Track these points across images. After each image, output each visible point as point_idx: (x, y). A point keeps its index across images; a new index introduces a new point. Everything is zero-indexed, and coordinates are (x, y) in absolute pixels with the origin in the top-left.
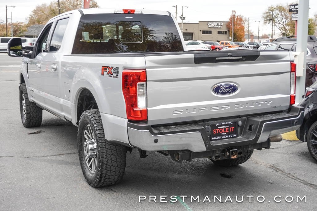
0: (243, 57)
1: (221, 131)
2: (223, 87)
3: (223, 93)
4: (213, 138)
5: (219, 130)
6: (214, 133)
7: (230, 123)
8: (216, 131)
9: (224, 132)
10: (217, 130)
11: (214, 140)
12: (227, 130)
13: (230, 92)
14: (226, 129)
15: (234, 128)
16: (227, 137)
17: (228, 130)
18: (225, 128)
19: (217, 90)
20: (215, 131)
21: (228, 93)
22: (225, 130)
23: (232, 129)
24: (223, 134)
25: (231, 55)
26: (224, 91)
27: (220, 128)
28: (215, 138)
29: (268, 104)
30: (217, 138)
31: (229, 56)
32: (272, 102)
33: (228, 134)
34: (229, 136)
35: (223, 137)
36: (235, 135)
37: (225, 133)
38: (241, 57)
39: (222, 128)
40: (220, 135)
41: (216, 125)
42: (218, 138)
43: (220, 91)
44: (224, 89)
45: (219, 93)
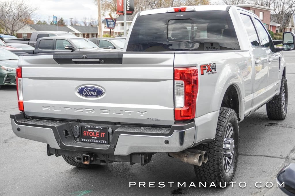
0: (101, 59)
1: (91, 134)
2: (87, 89)
3: (86, 96)
4: (83, 140)
5: (89, 133)
6: (84, 135)
7: (100, 128)
8: (87, 133)
9: (94, 136)
10: (88, 132)
11: (83, 142)
12: (97, 134)
13: (95, 95)
14: (97, 133)
15: (105, 133)
16: (97, 141)
17: (98, 135)
18: (95, 133)
19: (81, 91)
20: (85, 132)
21: (92, 96)
22: (95, 135)
23: (102, 134)
24: (94, 138)
25: (86, 57)
26: (88, 94)
27: (90, 131)
28: (85, 140)
29: (141, 114)
30: (87, 141)
31: (83, 58)
32: (146, 113)
33: (98, 139)
34: (100, 141)
35: (93, 141)
36: (106, 142)
37: (95, 137)
38: (98, 60)
39: (93, 132)
40: (90, 138)
41: (86, 127)
42: (88, 140)
43: (84, 93)
44: (88, 92)
45: (83, 95)
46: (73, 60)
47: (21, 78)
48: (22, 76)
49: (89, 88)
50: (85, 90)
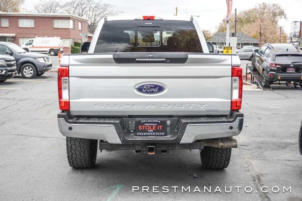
0: (167, 59)
1: (147, 128)
3: (146, 92)
4: (138, 134)
5: (145, 127)
6: (139, 129)
7: (158, 121)
8: (142, 127)
9: (150, 129)
10: (144, 126)
11: (139, 135)
12: (153, 128)
13: (155, 92)
14: (153, 126)
15: (162, 126)
16: (154, 134)
17: (155, 128)
19: (140, 89)
20: (140, 127)
21: (153, 92)
23: (160, 127)
24: (150, 131)
25: (152, 57)
26: (148, 91)
27: (146, 125)
28: (140, 134)
29: (201, 107)
30: (142, 134)
31: (149, 58)
32: (206, 105)
33: (154, 131)
34: (157, 134)
35: (149, 134)
36: (163, 134)
37: (152, 130)
38: (164, 60)
39: (149, 126)
40: (147, 131)
41: (142, 122)
42: (144, 134)
43: (144, 90)
44: (148, 88)
45: (143, 92)
46: (137, 60)
47: (67, 78)
48: (70, 75)
49: (149, 86)
50: (146, 87)
